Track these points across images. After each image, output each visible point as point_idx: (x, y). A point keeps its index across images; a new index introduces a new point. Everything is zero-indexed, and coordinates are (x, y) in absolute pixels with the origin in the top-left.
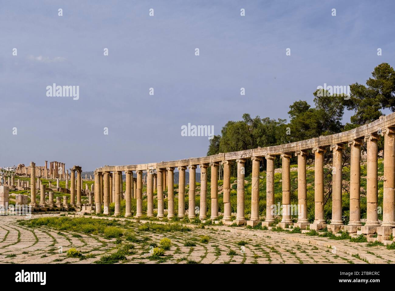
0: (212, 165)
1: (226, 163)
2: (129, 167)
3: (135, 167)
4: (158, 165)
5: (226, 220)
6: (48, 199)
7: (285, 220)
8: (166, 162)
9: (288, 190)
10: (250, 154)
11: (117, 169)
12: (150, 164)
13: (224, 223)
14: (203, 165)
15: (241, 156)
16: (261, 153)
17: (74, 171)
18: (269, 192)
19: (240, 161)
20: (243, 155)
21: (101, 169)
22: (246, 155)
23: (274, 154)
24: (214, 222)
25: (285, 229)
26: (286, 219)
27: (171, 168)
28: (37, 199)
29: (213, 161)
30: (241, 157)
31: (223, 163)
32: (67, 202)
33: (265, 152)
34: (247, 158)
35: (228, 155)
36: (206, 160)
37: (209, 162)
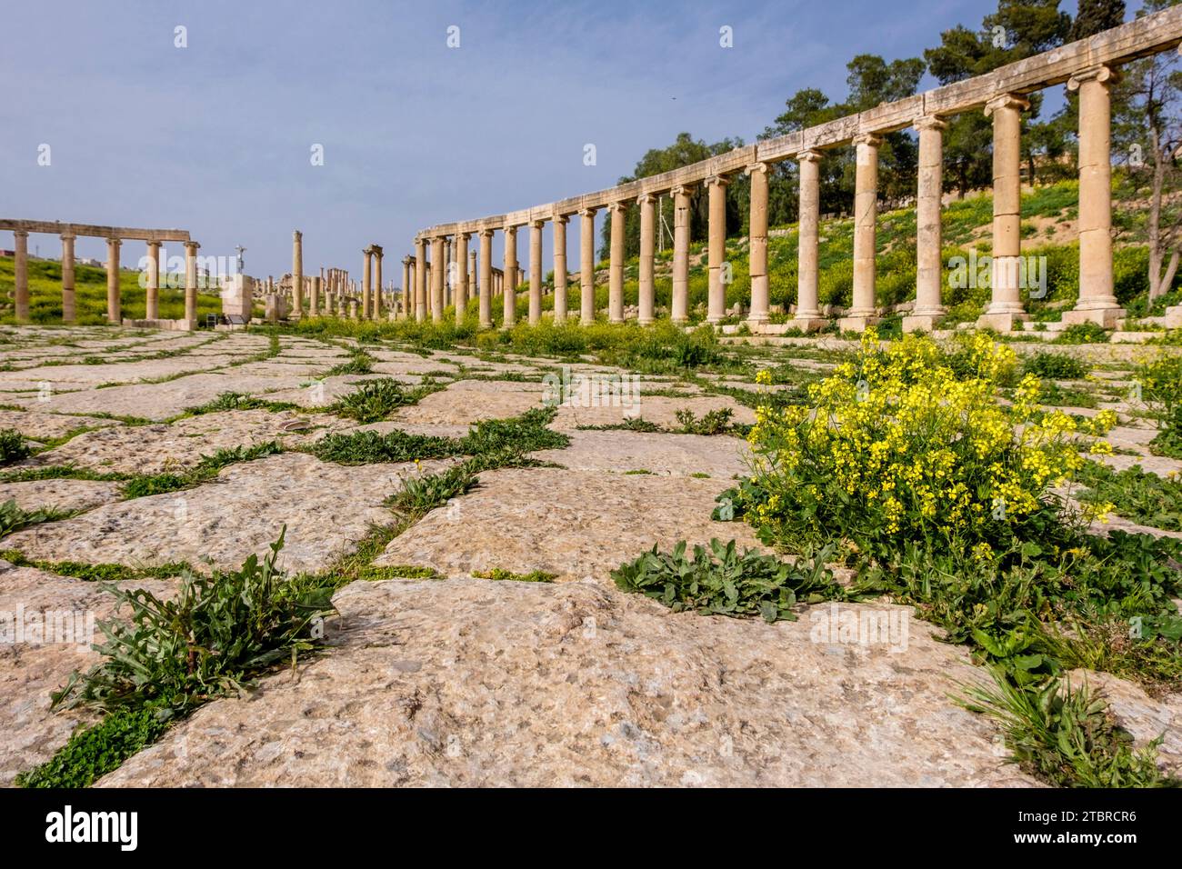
0: (713, 182)
1: (758, 169)
2: (488, 222)
3: (502, 220)
4: (555, 208)
5: (761, 322)
6: (324, 307)
7: (1008, 307)
8: (578, 198)
9: (1016, 211)
10: (849, 130)
11: (461, 229)
12: (537, 209)
13: (752, 331)
14: (682, 190)
15: (814, 140)
16: (895, 117)
17: (370, 254)
18: (929, 228)
19: (811, 155)
20: (823, 138)
21: (429, 232)
22: (835, 136)
23: (957, 106)
24: (721, 331)
25: (1016, 334)
26: (1011, 304)
27: (589, 209)
28: (304, 308)
29: (716, 173)
30: (816, 143)
31: (751, 171)
32: (356, 313)
33: (914, 111)
34: (836, 142)
35: (768, 147)
36: (694, 174)
37: (703, 176)
